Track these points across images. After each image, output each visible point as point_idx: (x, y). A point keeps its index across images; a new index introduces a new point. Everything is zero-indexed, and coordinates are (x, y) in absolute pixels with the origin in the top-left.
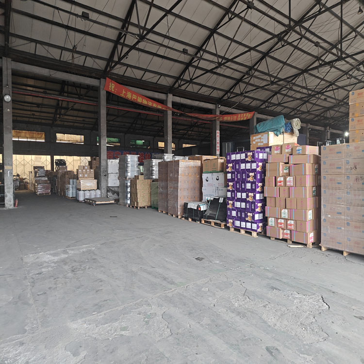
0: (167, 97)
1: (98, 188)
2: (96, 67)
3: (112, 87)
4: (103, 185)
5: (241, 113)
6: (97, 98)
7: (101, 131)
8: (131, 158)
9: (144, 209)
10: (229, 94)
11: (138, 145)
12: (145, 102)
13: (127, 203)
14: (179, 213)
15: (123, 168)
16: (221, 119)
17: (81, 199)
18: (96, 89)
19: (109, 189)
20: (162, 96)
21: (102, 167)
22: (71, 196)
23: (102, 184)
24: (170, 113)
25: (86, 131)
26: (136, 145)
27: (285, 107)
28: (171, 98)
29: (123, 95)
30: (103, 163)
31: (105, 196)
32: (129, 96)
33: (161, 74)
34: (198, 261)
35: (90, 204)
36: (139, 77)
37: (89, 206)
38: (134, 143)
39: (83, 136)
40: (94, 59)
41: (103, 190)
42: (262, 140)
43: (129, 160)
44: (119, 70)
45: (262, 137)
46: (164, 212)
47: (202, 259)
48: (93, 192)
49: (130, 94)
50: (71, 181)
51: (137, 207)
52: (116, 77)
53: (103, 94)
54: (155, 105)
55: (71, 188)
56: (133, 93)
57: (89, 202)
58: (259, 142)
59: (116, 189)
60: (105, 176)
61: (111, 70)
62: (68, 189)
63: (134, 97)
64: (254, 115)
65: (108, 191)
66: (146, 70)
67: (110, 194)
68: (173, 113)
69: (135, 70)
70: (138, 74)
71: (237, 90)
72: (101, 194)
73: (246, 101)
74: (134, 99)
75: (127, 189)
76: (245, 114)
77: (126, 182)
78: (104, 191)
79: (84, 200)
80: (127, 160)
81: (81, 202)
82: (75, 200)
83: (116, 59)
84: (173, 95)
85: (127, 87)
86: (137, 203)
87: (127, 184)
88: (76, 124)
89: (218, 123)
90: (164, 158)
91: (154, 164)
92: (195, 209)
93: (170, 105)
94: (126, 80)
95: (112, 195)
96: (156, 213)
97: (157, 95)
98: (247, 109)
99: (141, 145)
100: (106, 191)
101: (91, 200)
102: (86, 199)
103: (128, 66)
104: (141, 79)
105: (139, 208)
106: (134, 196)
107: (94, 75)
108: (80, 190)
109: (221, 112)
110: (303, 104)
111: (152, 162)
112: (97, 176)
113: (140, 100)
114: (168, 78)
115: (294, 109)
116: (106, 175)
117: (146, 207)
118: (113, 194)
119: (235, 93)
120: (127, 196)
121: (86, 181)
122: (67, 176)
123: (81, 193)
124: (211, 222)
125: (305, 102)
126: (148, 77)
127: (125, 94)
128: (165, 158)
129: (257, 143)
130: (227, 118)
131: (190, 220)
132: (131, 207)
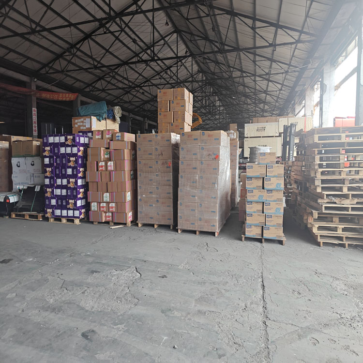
5: (63, 93)
10: (47, 69)
16: (38, 95)
27: (110, 94)
42: (84, 124)
45: (85, 121)
58: (82, 126)
64: (78, 96)
71: (57, 66)
73: (69, 81)
89: (34, 99)
98: (70, 89)
109: (38, 87)
110: (125, 94)
115: (117, 98)
119: (54, 69)
124: (24, 215)
125: (127, 92)
129: (80, 126)
130: (45, 95)
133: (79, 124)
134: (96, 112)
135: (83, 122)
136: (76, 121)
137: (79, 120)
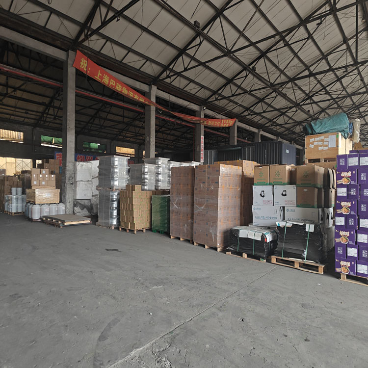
0: (150, 89)
1: (61, 201)
2: (62, 32)
3: (84, 64)
4: (69, 196)
7: (68, 122)
8: (119, 161)
11: (92, 149)
12: (125, 91)
13: (112, 225)
14: (218, 245)
16: (205, 123)
17: (36, 216)
19: (76, 203)
20: (144, 87)
21: (67, 172)
22: (14, 211)
23: (67, 196)
24: (153, 108)
26: (90, 148)
28: (155, 91)
29: (98, 78)
30: (69, 166)
31: (71, 212)
32: (106, 80)
33: (148, 59)
35: (53, 225)
36: (119, 58)
38: (87, 146)
39: (22, 133)
40: (62, 19)
41: (68, 204)
42: (325, 143)
43: (116, 163)
44: (95, 43)
45: (326, 139)
46: (181, 239)
48: (54, 207)
49: (107, 78)
50: (14, 189)
51: (132, 231)
52: (90, 53)
53: (71, 71)
54: (136, 97)
55: (14, 200)
56: (111, 77)
57: (50, 222)
59: (87, 203)
60: (72, 184)
61: (84, 40)
62: (10, 200)
63: (113, 83)
64: (235, 122)
65: (75, 205)
66: (130, 50)
67: (77, 209)
68: (157, 109)
69: (116, 47)
70: (118, 53)
72: (66, 210)
74: (111, 85)
75: (112, 204)
76: (227, 121)
77: (111, 194)
78: (70, 205)
79: (40, 218)
81: (36, 221)
82: (25, 216)
84: (157, 88)
85: (103, 68)
86: (133, 224)
87: (112, 196)
89: (202, 126)
91: (146, 170)
93: (153, 100)
94: (102, 58)
95: (80, 210)
97: (138, 85)
99: (96, 149)
100: (72, 206)
102: (44, 217)
103: (108, 39)
104: (121, 62)
105: (136, 232)
106: (127, 214)
107: (58, 43)
108: (35, 204)
111: (144, 168)
112: (60, 184)
113: (119, 88)
114: (154, 66)
116: (74, 183)
117: (145, 230)
118: (82, 209)
120: (112, 213)
121: (44, 191)
122: (7, 183)
123: (36, 208)
124: (294, 262)
126: (132, 61)
127: (102, 78)
128: (160, 163)
130: (211, 123)
131: (245, 255)
132: (120, 229)
133: (315, 143)
134: (336, 127)
135: (323, 141)
136: (312, 140)
137: (317, 139)
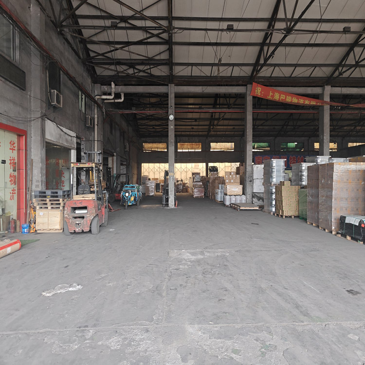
0: (324, 90)
1: (244, 194)
2: (242, 74)
3: (259, 91)
4: (248, 191)
6: (243, 106)
7: (247, 136)
8: (276, 163)
9: (290, 219)
11: (289, 148)
12: (295, 100)
13: (271, 211)
14: (333, 228)
15: (268, 173)
17: (227, 203)
18: (242, 96)
19: (254, 195)
20: (317, 90)
21: (247, 173)
22: (219, 200)
23: (247, 190)
24: (327, 108)
25: (236, 138)
26: (287, 148)
28: (328, 90)
29: (270, 97)
30: (249, 168)
31: (250, 202)
32: (277, 97)
33: (315, 66)
34: (351, 295)
35: (235, 209)
36: (288, 75)
37: (234, 210)
38: (285, 146)
39: (233, 143)
40: (240, 67)
41: (248, 196)
43: (274, 165)
44: (265, 72)
46: (314, 225)
47: (357, 293)
48: (238, 197)
49: (277, 95)
50: (220, 185)
51: (282, 216)
52: (263, 80)
53: (249, 100)
54: (307, 102)
55: (220, 193)
56: (280, 93)
57: (234, 207)
59: (262, 195)
60: (251, 181)
61: (257, 74)
62: (217, 193)
63: (283, 97)
65: (253, 197)
66: (296, 66)
67: (255, 200)
68: (332, 108)
69: (283, 68)
70: (287, 72)
72: (246, 200)
74: (282, 99)
75: (271, 196)
77: (271, 188)
78: (249, 196)
79: (230, 205)
80: (272, 165)
81: (227, 207)
82: (223, 203)
83: (262, 61)
84: (331, 87)
85: (275, 88)
86: (283, 211)
87: (272, 190)
88: (227, 133)
90: (317, 161)
91: (303, 168)
92: (355, 225)
93: (327, 99)
94: (273, 80)
95: (257, 201)
96: (304, 224)
97: (310, 90)
99: (294, 148)
100: (251, 197)
101: (236, 205)
102: (233, 204)
103: (275, 65)
104: (290, 77)
105: (284, 217)
106: (279, 203)
107: (240, 83)
108: (227, 195)
111: (302, 167)
112: (242, 182)
113: (289, 99)
114: (324, 69)
116: (252, 181)
117: (293, 217)
118: (259, 200)
120: (271, 203)
121: (232, 186)
122: (217, 181)
123: (227, 197)
126: (299, 72)
127: (273, 96)
128: (319, 161)
131: (349, 238)
132: (276, 215)
